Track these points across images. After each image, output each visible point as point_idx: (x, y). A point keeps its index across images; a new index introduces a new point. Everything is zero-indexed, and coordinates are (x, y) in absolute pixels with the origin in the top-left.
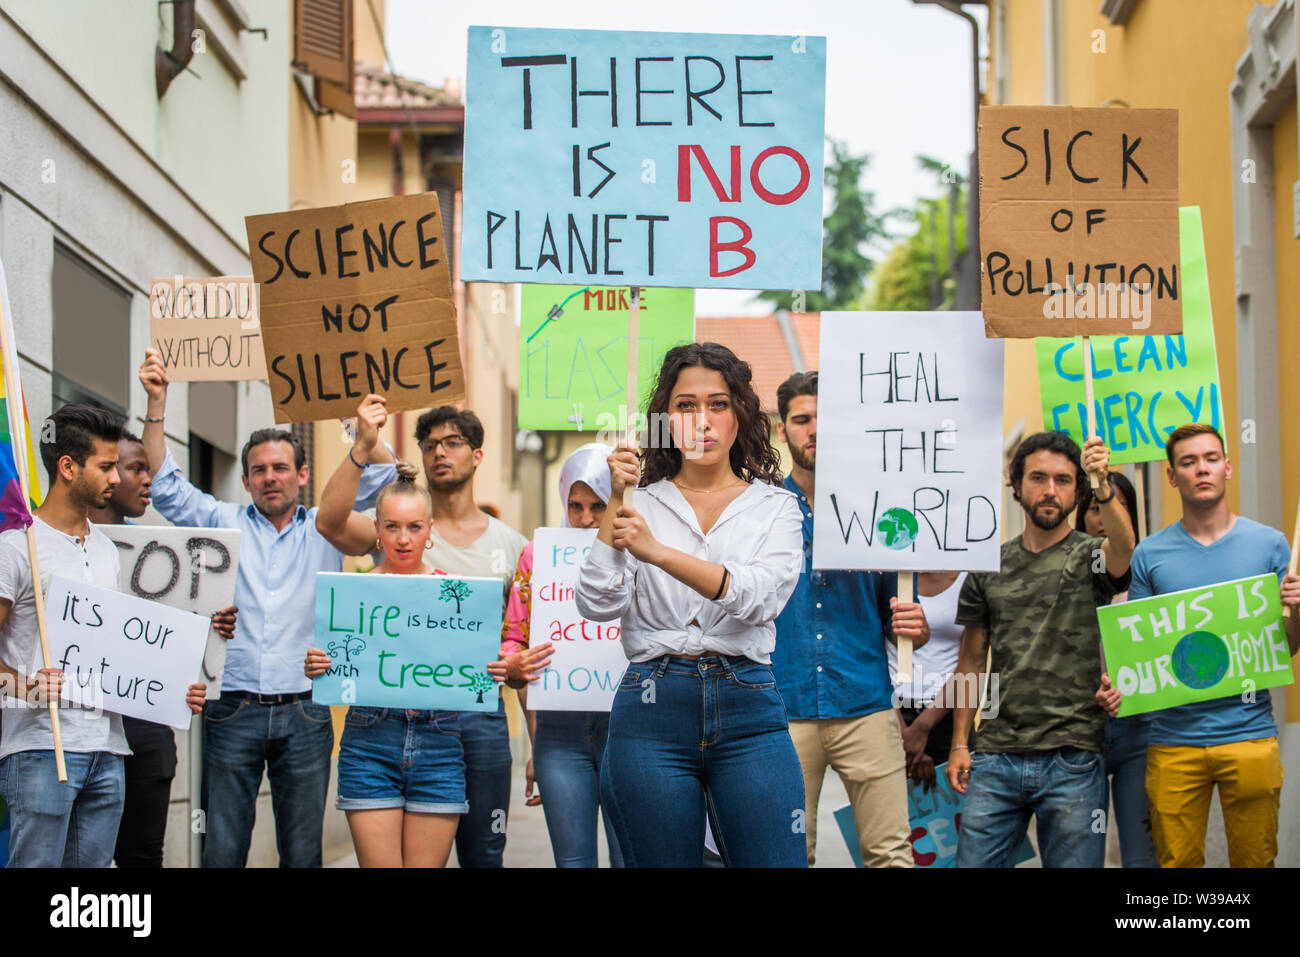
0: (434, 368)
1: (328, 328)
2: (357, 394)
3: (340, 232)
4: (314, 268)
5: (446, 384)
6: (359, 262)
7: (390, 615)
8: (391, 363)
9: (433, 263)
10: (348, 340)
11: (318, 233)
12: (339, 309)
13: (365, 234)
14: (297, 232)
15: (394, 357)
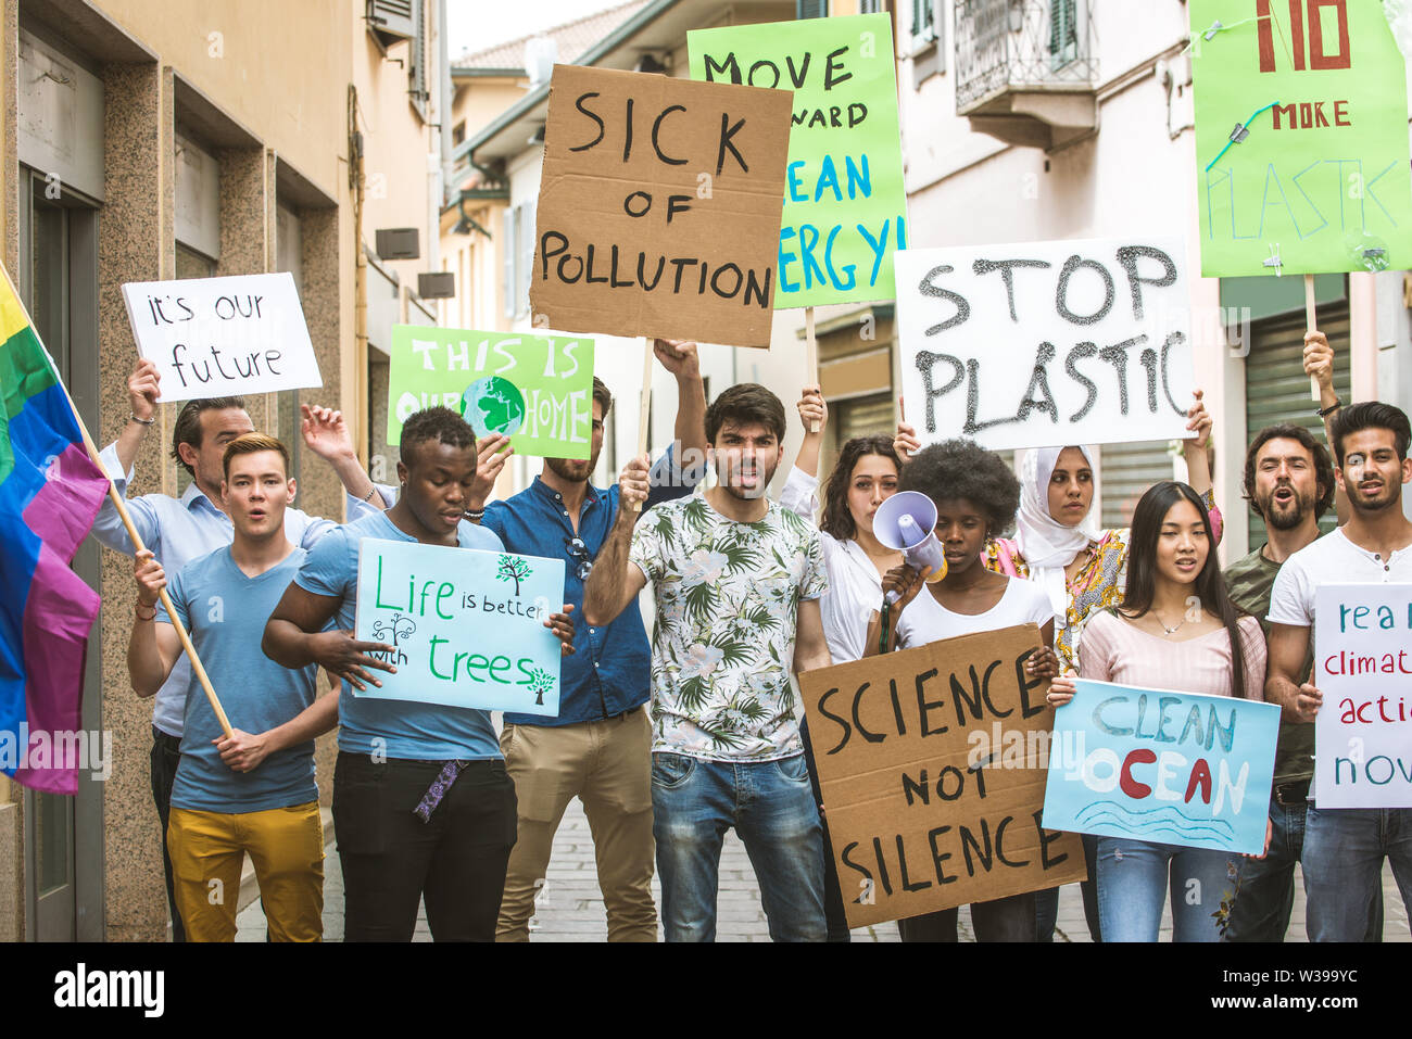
0: (1047, 839)
1: (911, 801)
2: (953, 879)
3: (920, 680)
4: (889, 727)
5: (1062, 858)
6: (943, 716)
8: (993, 837)
9: (1038, 710)
10: (939, 812)
11: (893, 683)
12: (924, 776)
13: (953, 678)
14: (866, 685)
15: (996, 829)
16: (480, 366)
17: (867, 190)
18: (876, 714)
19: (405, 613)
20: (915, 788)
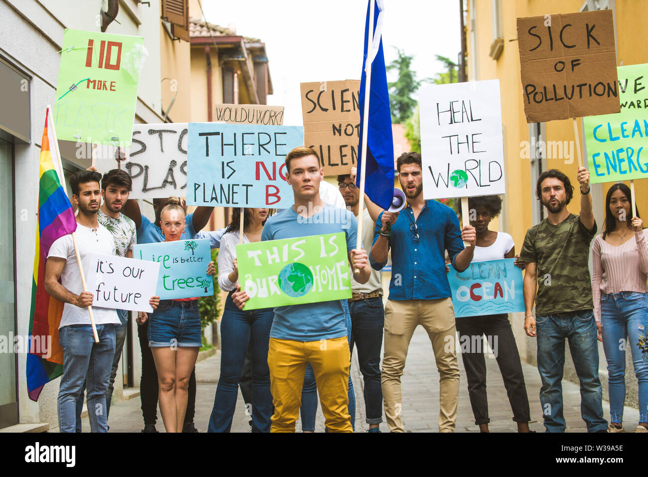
1: (334, 134)
4: (330, 107)
7: (165, 259)
10: (344, 139)
12: (340, 126)
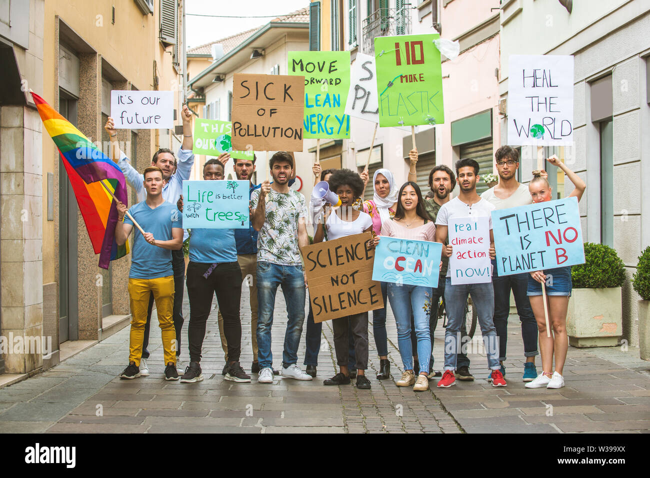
0: (372, 296)
1: (333, 285)
2: (345, 308)
3: (336, 249)
4: (327, 263)
5: (377, 301)
6: (343, 260)
8: (357, 295)
9: (370, 258)
10: (341, 288)
11: (329, 250)
12: (337, 277)
13: (346, 248)
14: (321, 250)
15: (358, 293)
16: (221, 131)
17: (339, 104)
18: (324, 260)
19: (197, 202)
20: (334, 281)
